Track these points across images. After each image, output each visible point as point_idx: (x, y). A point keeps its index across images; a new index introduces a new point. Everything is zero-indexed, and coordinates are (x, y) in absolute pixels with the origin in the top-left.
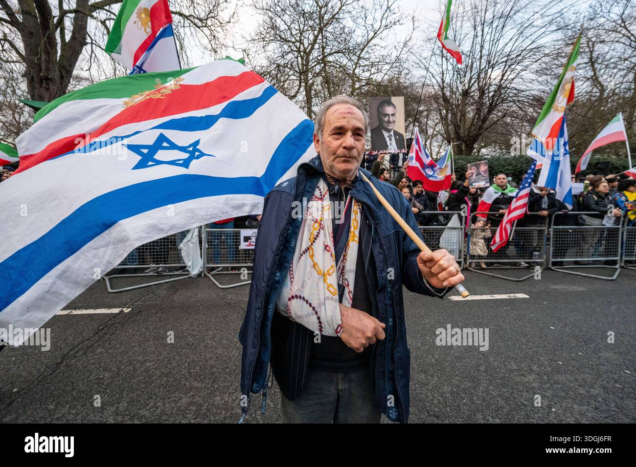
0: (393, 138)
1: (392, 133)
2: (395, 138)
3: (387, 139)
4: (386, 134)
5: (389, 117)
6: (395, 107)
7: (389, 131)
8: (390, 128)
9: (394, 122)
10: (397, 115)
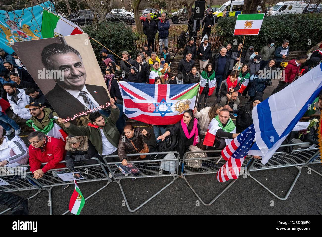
0: (89, 96)
1: (85, 89)
2: (92, 94)
3: (81, 100)
4: (75, 94)
5: (72, 69)
6: (77, 53)
7: (79, 88)
8: (79, 83)
9: (83, 74)
10: (84, 63)
